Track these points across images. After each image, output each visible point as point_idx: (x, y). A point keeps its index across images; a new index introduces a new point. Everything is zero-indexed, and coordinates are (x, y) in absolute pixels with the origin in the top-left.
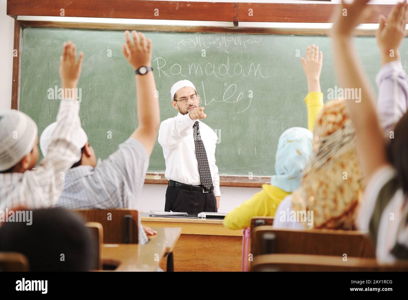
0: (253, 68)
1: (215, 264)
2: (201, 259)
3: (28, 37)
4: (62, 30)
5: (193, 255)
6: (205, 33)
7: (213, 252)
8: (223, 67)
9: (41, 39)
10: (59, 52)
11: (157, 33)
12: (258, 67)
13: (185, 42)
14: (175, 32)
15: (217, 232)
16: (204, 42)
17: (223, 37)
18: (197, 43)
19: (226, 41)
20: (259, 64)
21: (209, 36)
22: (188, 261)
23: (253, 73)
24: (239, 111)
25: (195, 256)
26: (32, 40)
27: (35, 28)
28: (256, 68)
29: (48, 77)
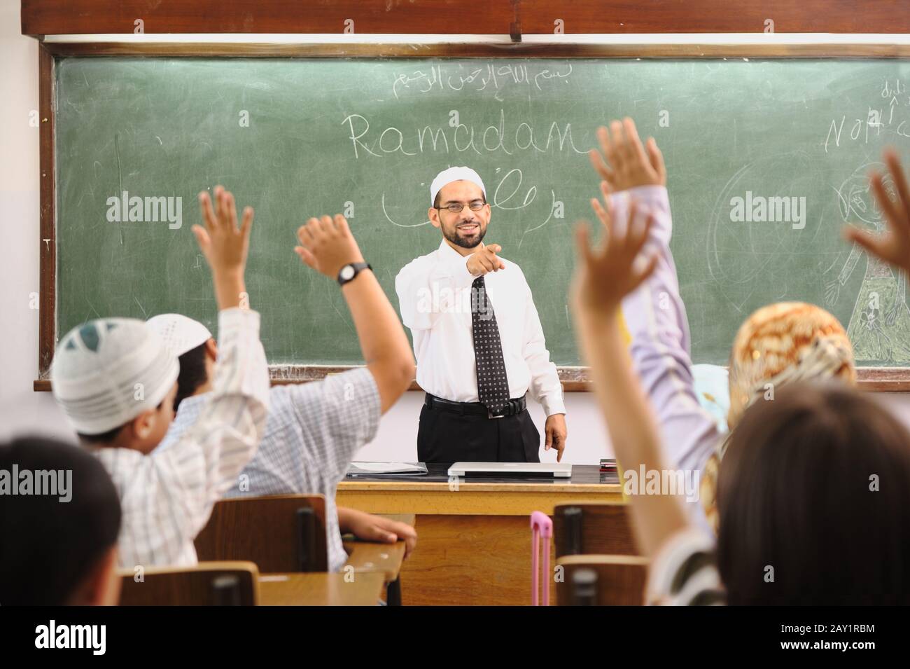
0: (555, 133)
1: (486, 574)
2: (458, 566)
3: (70, 78)
4: (142, 60)
5: (441, 559)
6: (451, 59)
7: (481, 550)
8: (492, 133)
9: (99, 82)
10: (138, 109)
11: (348, 61)
12: (567, 130)
13: (408, 79)
14: (386, 58)
15: (489, 508)
16: (450, 78)
17: (490, 66)
18: (435, 80)
19: (496, 74)
20: (569, 125)
21: (460, 65)
22: (430, 570)
23: (556, 145)
24: (528, 227)
25: (445, 559)
26: (79, 85)
27: (83, 57)
28: (562, 132)
29: (117, 166)
